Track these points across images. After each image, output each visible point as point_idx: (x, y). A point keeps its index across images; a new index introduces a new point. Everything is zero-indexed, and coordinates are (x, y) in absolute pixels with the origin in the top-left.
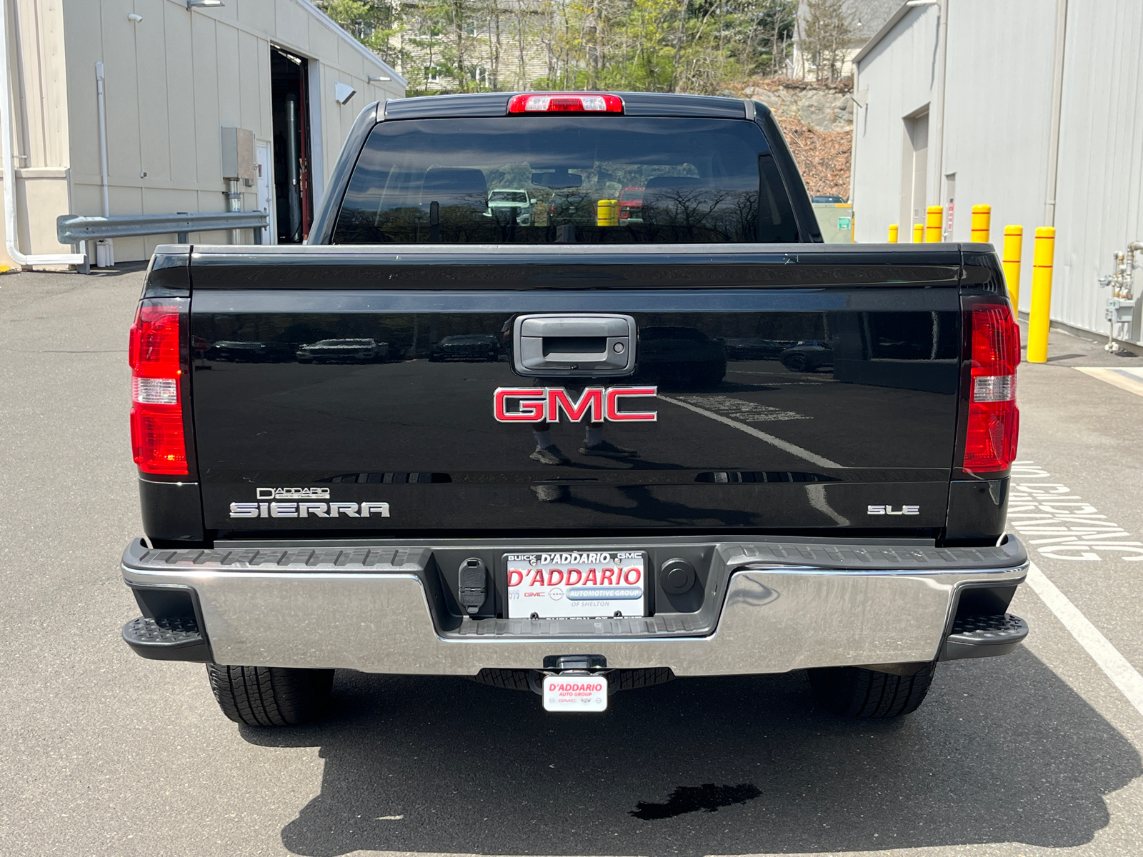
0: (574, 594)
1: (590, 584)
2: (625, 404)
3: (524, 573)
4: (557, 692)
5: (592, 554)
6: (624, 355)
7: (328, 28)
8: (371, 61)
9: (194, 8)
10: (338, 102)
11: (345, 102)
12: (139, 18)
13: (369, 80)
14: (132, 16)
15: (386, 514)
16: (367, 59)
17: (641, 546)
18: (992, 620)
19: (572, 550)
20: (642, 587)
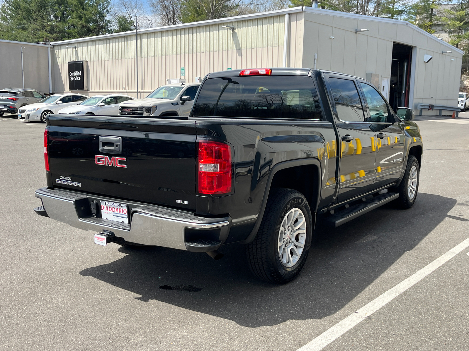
0: (114, 214)
1: (117, 212)
2: (120, 162)
3: (104, 206)
4: (97, 239)
5: (116, 204)
6: (120, 149)
7: (423, 35)
8: (444, 45)
9: (358, 32)
10: (425, 62)
11: (428, 62)
12: (333, 37)
13: (443, 53)
14: (331, 37)
15: (80, 186)
16: (442, 44)
17: (126, 203)
18: (212, 242)
19: (112, 202)
20: (127, 215)
